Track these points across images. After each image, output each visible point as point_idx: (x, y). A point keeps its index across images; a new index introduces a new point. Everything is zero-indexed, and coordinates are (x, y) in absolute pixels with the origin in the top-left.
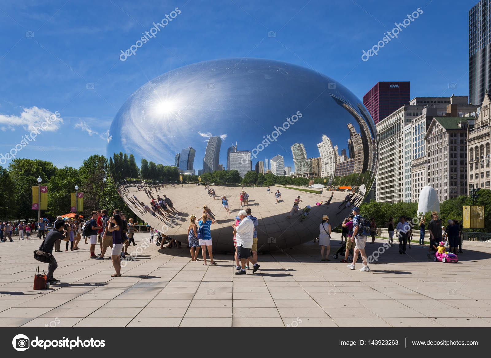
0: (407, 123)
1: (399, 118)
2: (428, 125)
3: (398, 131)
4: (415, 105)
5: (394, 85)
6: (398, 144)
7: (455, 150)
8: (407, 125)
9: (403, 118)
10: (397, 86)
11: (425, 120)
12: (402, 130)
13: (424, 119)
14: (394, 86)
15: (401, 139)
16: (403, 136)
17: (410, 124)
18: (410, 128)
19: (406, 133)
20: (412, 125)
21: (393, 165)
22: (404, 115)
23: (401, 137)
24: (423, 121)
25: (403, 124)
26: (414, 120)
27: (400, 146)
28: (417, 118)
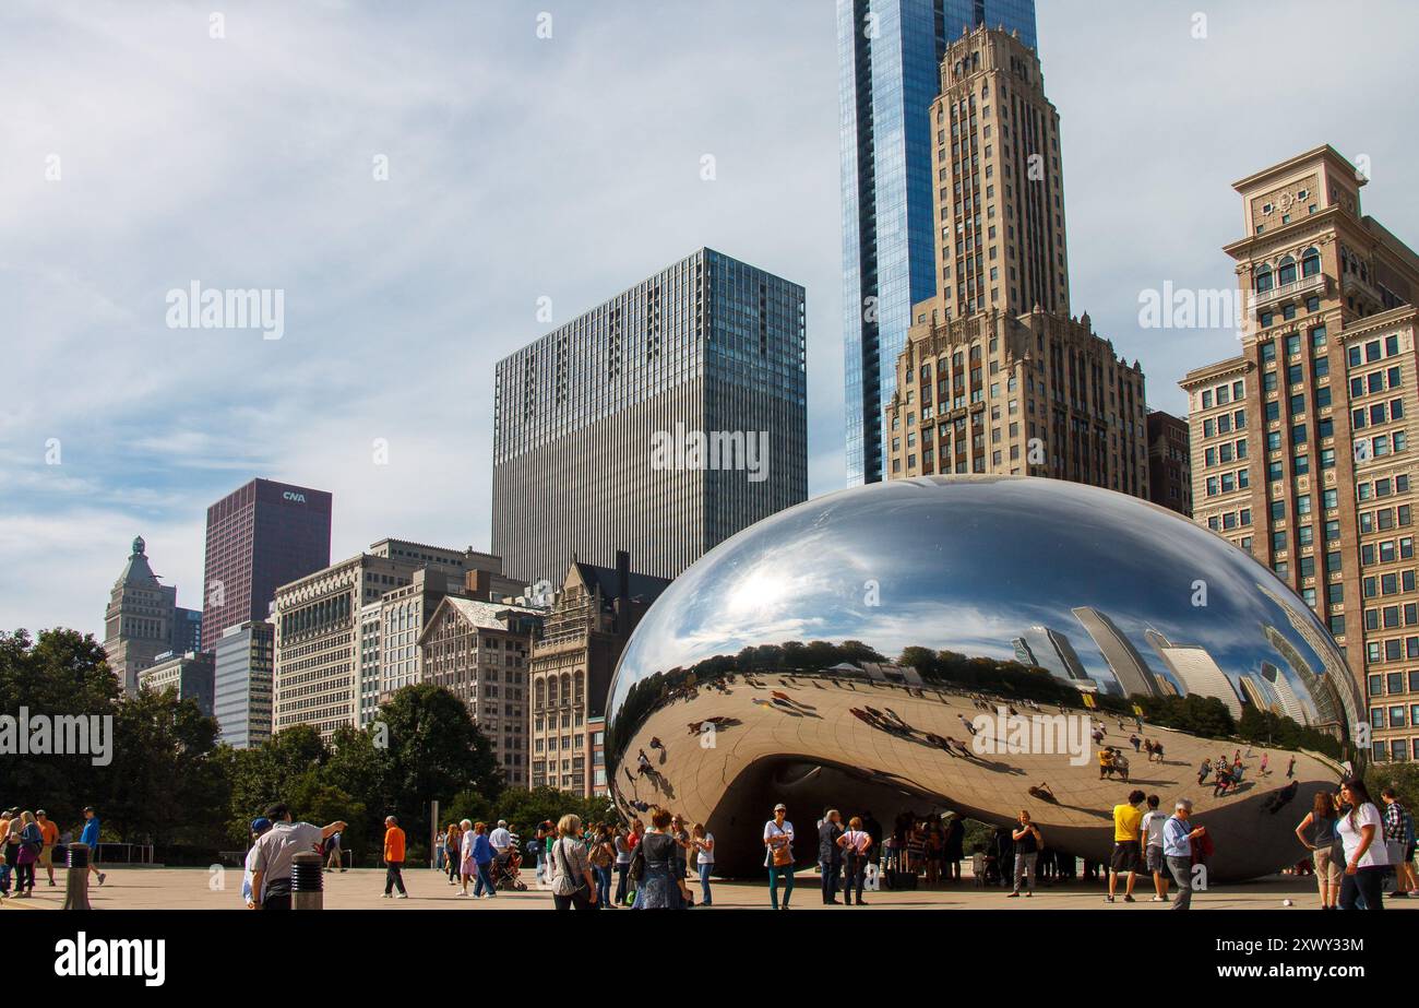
0: (369, 599)
1: (345, 582)
2: (427, 612)
3: (341, 615)
4: (387, 556)
5: (293, 494)
6: (343, 647)
7: (495, 679)
8: (369, 603)
9: (358, 585)
10: (301, 498)
11: (420, 598)
12: (354, 614)
13: (417, 595)
14: (294, 497)
15: (352, 635)
16: (357, 629)
17: (380, 603)
18: (376, 613)
19: (366, 622)
20: (382, 607)
21: (326, 700)
22: (360, 579)
23: (352, 632)
24: (414, 600)
25: (357, 600)
26: (390, 594)
27: (347, 653)
28: (398, 591)
